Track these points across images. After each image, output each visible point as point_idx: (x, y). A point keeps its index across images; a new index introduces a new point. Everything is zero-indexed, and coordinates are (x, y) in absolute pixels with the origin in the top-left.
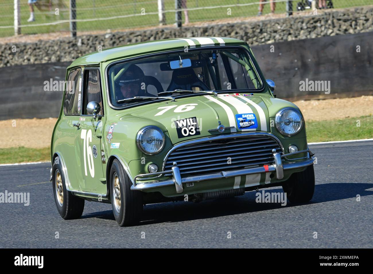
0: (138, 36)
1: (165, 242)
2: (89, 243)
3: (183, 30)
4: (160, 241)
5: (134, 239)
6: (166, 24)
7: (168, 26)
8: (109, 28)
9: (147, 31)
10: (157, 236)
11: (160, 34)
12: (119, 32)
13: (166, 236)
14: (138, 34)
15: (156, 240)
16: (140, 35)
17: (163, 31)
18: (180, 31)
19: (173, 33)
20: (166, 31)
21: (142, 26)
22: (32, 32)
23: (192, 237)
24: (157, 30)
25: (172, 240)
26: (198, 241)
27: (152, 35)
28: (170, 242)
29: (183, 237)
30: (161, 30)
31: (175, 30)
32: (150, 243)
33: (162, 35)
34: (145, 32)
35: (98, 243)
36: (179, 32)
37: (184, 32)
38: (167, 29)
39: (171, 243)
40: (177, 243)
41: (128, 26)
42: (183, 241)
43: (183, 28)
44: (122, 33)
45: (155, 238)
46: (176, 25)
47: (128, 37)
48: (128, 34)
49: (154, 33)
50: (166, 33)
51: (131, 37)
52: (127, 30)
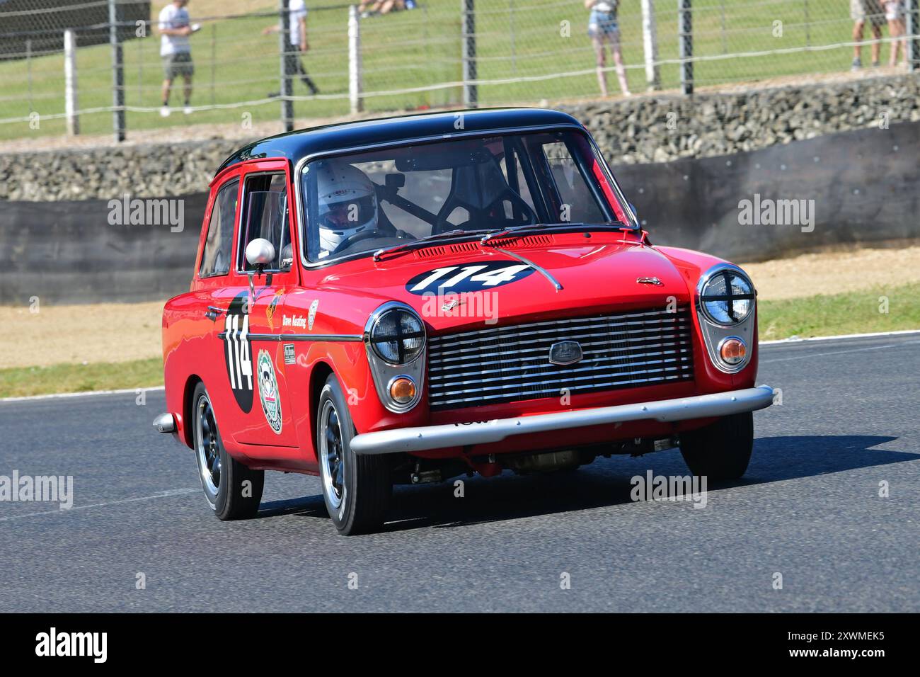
0: (602, 113)
1: (649, 526)
2: (494, 529)
3: (696, 100)
4: (641, 524)
5: (586, 522)
6: (660, 89)
7: (666, 92)
8: (544, 98)
9: (624, 101)
10: (634, 515)
11: (649, 109)
12: (564, 106)
13: (652, 514)
14: (604, 108)
15: (631, 522)
16: (608, 111)
17: (654, 103)
18: (689, 102)
19: (675, 106)
20: (661, 103)
21: (612, 93)
22: (386, 107)
23: (705, 516)
24: (643, 101)
25: (665, 522)
26: (717, 524)
27: (632, 112)
28: (660, 527)
29: (687, 516)
30: (650, 100)
31: (679, 100)
32: (618, 530)
33: (653, 111)
34: (618, 105)
35: (512, 530)
36: (687, 105)
37: (698, 105)
38: (663, 98)
39: (663, 529)
40: (675, 528)
41: (583, 93)
42: (687, 525)
43: (695, 96)
44: (571, 107)
45: (630, 519)
46: (681, 92)
47: (583, 115)
48: (584, 108)
49: (636, 106)
50: (661, 107)
51: (590, 114)
52: (581, 102)
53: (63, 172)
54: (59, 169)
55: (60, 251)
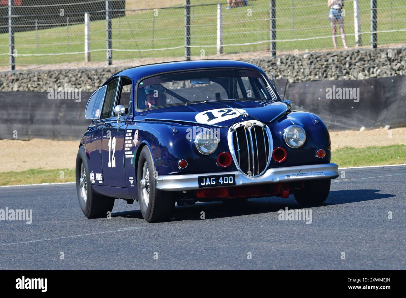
0: (335, 56)
1: (348, 249)
2: (276, 249)
4: (344, 248)
5: (319, 246)
6: (362, 45)
7: (364, 47)
8: (307, 49)
9: (344, 51)
10: (341, 244)
11: (356, 54)
12: (317, 52)
13: (350, 243)
14: (335, 54)
15: (340, 247)
16: (337, 55)
17: (359, 51)
18: (375, 52)
19: (368, 53)
20: (361, 52)
21: (339, 47)
22: (233, 51)
23: (374, 245)
24: (353, 51)
25: (355, 247)
26: (380, 249)
27: (348, 56)
28: (353, 249)
29: (366, 245)
30: (356, 51)
31: (370, 50)
32: (334, 250)
33: (358, 56)
34: (341, 52)
35: (284, 250)
36: (374, 53)
37: (379, 53)
38: (362, 50)
39: (354, 250)
40: (360, 250)
41: (326, 47)
42: (366, 249)
43: (378, 49)
44: (319, 53)
45: (339, 246)
46: (371, 47)
47: (325, 57)
48: (326, 54)
49: (350, 53)
50: (362, 54)
51: (328, 57)
52: (325, 51)
53: (82, 79)
54: (80, 77)
55: (80, 115)
